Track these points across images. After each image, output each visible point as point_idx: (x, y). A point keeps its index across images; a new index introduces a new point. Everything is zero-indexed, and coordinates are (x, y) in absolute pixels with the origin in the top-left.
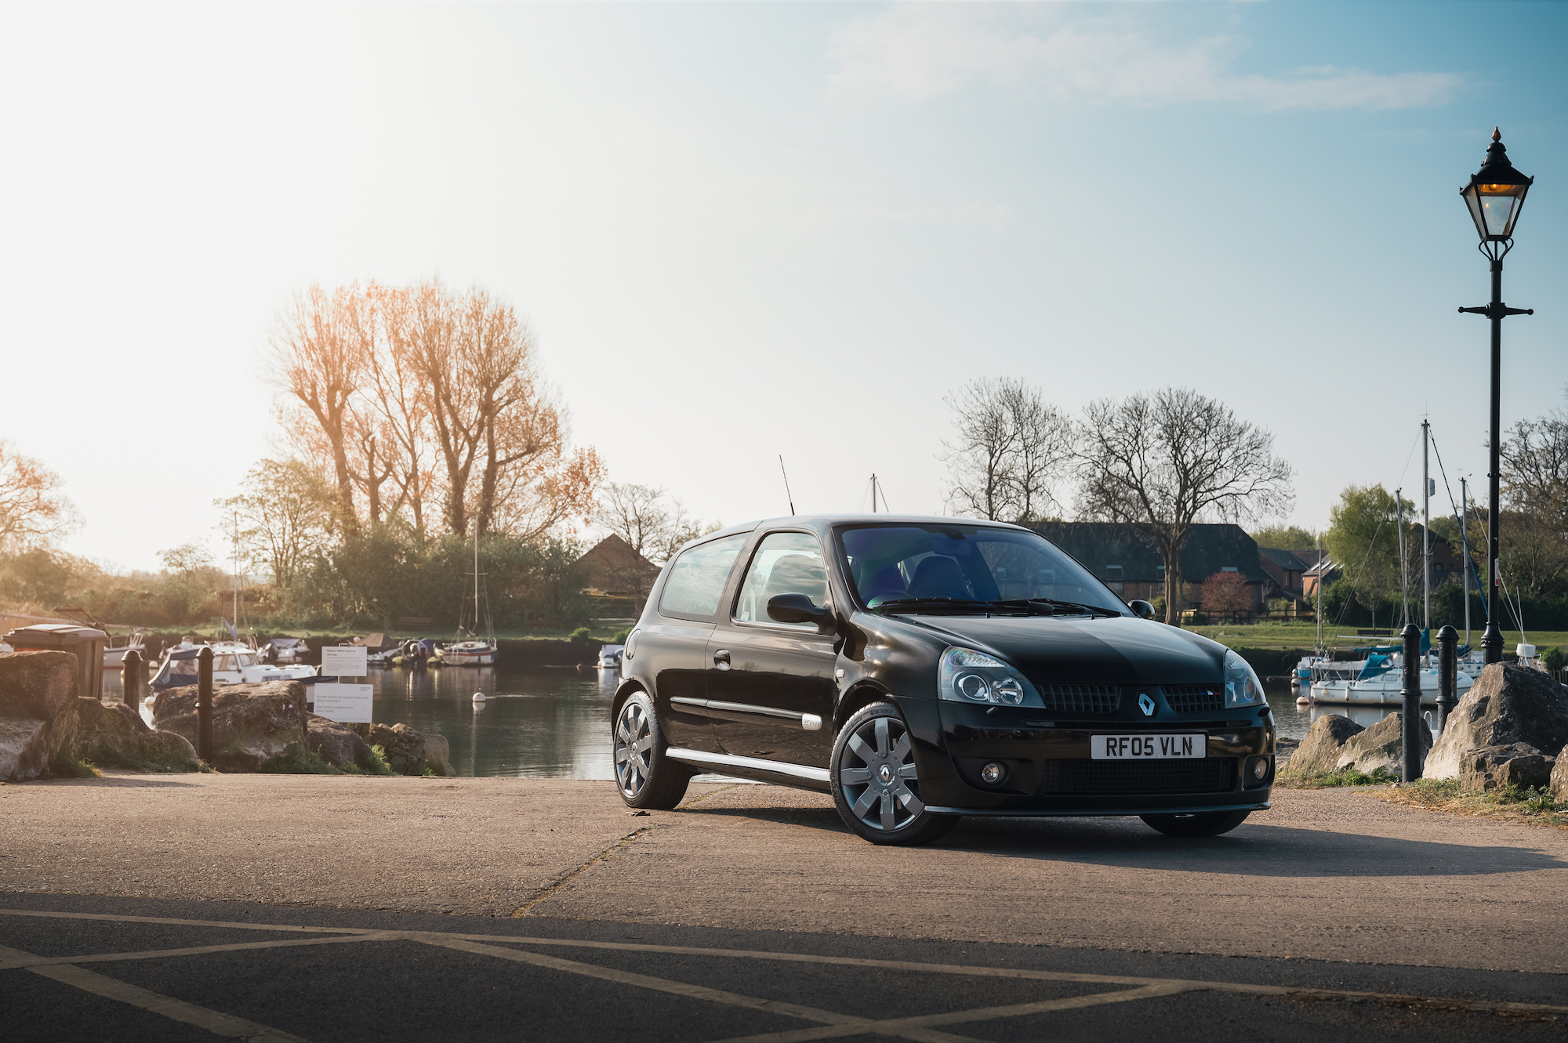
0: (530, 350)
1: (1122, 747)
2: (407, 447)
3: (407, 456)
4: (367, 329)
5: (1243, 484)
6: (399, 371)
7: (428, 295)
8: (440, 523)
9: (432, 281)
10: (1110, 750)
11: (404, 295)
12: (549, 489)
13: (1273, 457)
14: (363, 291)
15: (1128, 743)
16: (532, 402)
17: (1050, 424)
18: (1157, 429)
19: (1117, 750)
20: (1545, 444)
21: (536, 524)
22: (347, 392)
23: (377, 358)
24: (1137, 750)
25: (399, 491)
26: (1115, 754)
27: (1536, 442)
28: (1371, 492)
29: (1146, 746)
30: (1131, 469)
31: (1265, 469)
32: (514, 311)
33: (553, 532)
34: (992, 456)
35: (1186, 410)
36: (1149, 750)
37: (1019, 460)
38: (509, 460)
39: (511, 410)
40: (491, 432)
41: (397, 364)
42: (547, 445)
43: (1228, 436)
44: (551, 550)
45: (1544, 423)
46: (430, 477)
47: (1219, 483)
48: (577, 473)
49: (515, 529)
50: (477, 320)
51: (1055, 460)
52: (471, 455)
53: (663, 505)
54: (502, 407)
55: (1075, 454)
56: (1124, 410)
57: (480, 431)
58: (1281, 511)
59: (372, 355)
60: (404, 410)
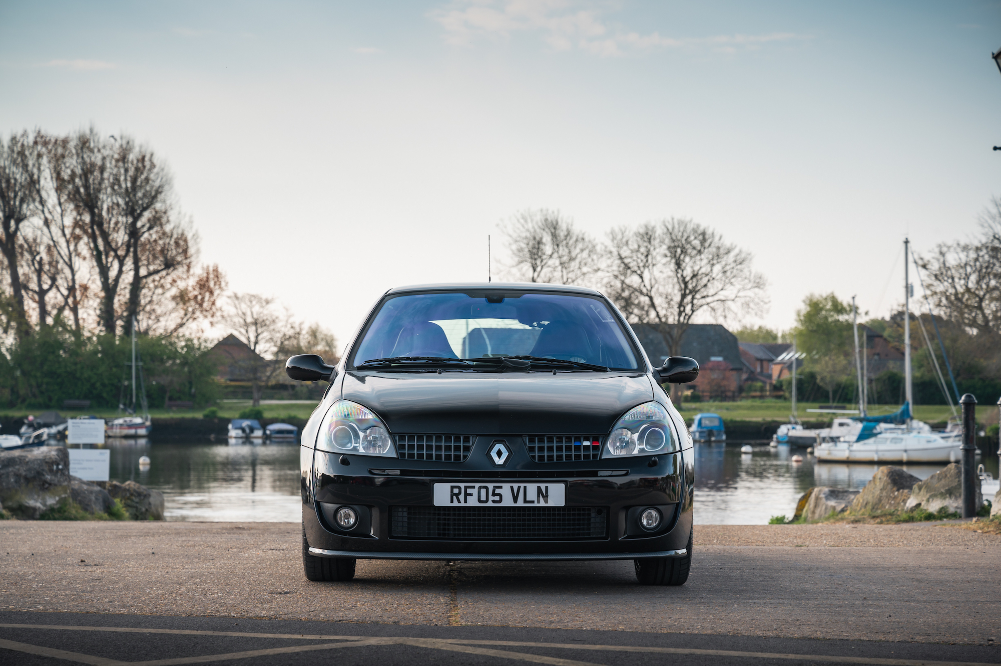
0: (166, 188)
1: (467, 495)
2: (66, 263)
3: (67, 271)
4: (35, 171)
5: (730, 292)
6: (60, 204)
7: (84, 144)
8: (95, 325)
9: (88, 132)
10: (454, 497)
11: (65, 142)
12: (182, 298)
13: (753, 271)
14: (31, 139)
15: (475, 492)
16: (168, 228)
17: (580, 246)
18: (664, 249)
19: (462, 497)
20: (959, 261)
21: (172, 326)
22: (19, 221)
23: (44, 194)
24: (483, 498)
25: (60, 300)
26: (459, 501)
27: (952, 259)
28: (826, 299)
29: (494, 494)
30: (643, 281)
31: (747, 281)
32: (154, 157)
33: (185, 331)
34: (535, 270)
35: (685, 235)
36: (497, 498)
37: (556, 274)
38: (150, 274)
39: (151, 235)
40: (135, 252)
41: (59, 199)
42: (179, 263)
43: (718, 256)
44: (186, 346)
45: (958, 244)
46: (85, 288)
47: (711, 291)
48: (203, 285)
49: (154, 330)
50: (124, 162)
51: (584, 274)
52: (120, 272)
53: (274, 310)
54: (144, 232)
55: (599, 269)
56: (638, 234)
57: (128, 251)
58: (759, 313)
59: (38, 191)
60: (64, 235)
